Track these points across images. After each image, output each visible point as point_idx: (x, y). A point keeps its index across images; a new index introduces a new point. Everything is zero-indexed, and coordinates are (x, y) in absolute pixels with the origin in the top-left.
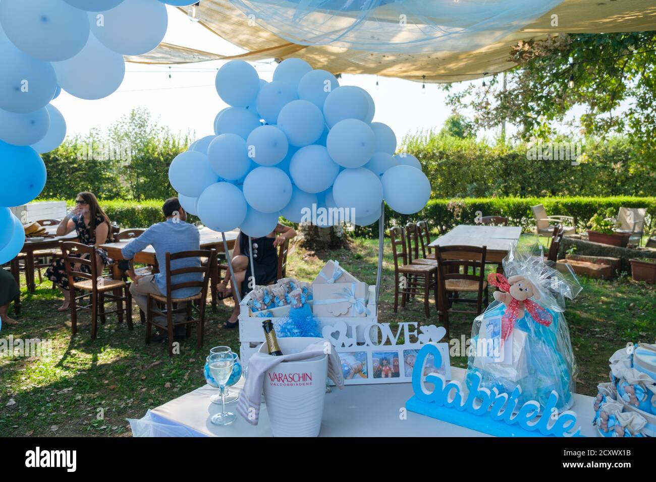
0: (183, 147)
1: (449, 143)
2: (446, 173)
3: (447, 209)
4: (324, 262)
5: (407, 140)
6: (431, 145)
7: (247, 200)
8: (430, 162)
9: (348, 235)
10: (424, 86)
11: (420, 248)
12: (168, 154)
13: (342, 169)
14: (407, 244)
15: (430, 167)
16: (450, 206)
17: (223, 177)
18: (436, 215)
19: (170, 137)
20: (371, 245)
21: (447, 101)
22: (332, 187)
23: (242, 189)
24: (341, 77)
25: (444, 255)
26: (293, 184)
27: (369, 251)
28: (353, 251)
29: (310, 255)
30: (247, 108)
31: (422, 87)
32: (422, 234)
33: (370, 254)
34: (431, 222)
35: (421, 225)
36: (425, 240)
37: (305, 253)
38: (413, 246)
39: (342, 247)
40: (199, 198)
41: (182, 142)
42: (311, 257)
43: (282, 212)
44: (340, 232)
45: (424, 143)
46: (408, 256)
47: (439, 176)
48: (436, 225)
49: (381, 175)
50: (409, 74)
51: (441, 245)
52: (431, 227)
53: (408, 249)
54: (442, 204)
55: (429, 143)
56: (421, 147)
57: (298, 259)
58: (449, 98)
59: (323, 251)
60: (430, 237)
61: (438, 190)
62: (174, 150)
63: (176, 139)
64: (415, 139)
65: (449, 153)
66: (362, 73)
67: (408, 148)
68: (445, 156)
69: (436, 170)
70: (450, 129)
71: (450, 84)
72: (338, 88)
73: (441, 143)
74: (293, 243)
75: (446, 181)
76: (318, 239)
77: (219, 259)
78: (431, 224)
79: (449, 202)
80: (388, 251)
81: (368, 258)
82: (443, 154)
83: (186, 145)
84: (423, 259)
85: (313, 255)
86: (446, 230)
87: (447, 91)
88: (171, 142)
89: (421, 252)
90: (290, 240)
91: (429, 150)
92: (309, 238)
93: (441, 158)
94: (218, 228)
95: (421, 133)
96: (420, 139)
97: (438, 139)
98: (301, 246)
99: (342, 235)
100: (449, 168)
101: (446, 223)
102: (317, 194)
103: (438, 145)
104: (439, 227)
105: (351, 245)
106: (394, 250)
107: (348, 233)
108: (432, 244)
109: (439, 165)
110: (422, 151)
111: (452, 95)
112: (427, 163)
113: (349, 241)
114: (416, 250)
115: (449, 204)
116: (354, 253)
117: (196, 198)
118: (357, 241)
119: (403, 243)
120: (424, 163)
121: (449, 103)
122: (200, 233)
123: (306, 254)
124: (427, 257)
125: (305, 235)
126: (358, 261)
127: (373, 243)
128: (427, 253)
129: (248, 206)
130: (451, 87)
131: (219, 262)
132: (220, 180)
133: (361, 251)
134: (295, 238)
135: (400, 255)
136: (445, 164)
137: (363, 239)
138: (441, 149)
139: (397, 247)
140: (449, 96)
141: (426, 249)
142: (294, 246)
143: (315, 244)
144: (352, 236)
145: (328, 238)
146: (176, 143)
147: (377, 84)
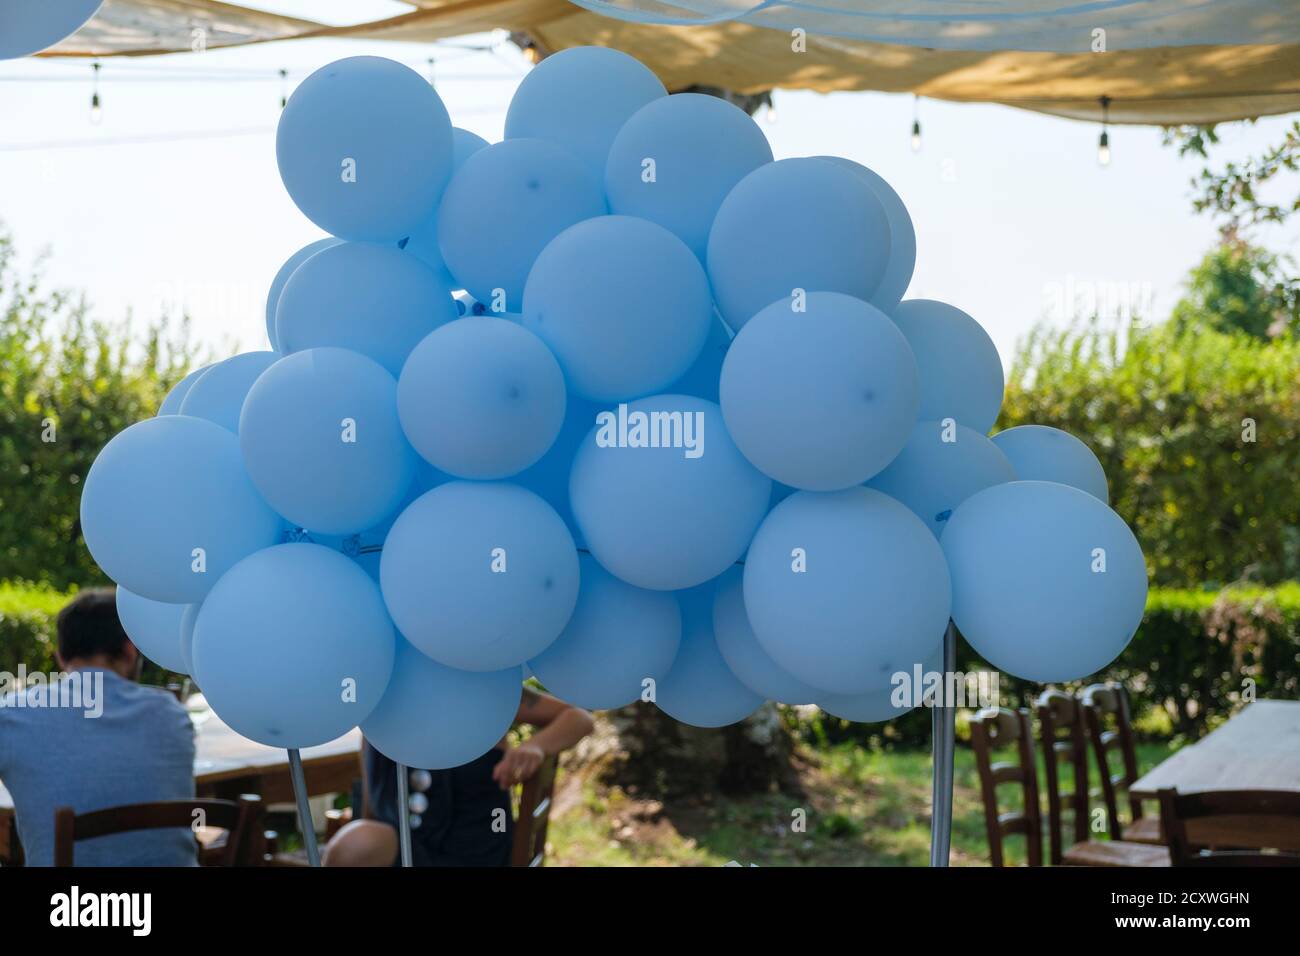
0: (138, 374)
1: (1209, 360)
2: (1196, 482)
3: (1203, 629)
4: (699, 846)
5: (1037, 351)
6: (1135, 368)
7: (396, 617)
8: (1131, 435)
9: (796, 735)
10: (1104, 140)
11: (1095, 791)
12: (81, 403)
13: (779, 493)
14: (1042, 777)
15: (1131, 458)
16: (1217, 620)
17: (298, 523)
18: (1158, 656)
19: (90, 335)
20: (898, 781)
21: (1200, 194)
22: (741, 563)
23: (374, 575)
24: (770, 103)
25: (1194, 830)
26: (583, 551)
27: (882, 802)
28: (817, 801)
29: (641, 818)
30: (403, 243)
31: (1096, 140)
32: (1106, 737)
33: (888, 818)
34: (1139, 684)
35: (1098, 698)
36: (1114, 758)
37: (623, 808)
38: (1066, 788)
39: (774, 786)
40: (199, 604)
41: (137, 354)
42: (647, 828)
43: (533, 665)
44: (763, 722)
45: (1106, 361)
46: (1046, 828)
47: (1167, 494)
48: (1158, 697)
49: (943, 516)
50: (1044, 89)
51: (1184, 788)
52: (1137, 705)
53: (1044, 797)
54: (1183, 612)
55: (1126, 362)
56: (1095, 377)
57: (592, 835)
58: (1207, 183)
59: (693, 800)
60: (1139, 746)
61: (1168, 551)
62: (103, 384)
63: (113, 343)
64: (1069, 346)
65: (1207, 399)
66: (859, 88)
67: (1040, 379)
68: (1191, 412)
69: (1157, 471)
70: (1212, 305)
71: (1209, 127)
72: (770, 165)
73: (1176, 362)
74: (575, 765)
75: (1195, 515)
76: (674, 752)
77: (270, 834)
78: (1141, 694)
79: (1213, 601)
80: (967, 805)
81: (880, 834)
82: (1185, 405)
83: (151, 366)
84: (1107, 843)
85: (655, 819)
86: (1202, 714)
87: (1198, 157)
88: (93, 355)
89: (1099, 813)
90: (564, 756)
91: (1129, 390)
92: (638, 745)
93: (1176, 420)
94: (275, 732)
95: (1094, 319)
96: (1087, 344)
97: (1163, 342)
98: (607, 780)
99: (774, 734)
100: (1209, 460)
101: (1202, 688)
102: (676, 591)
103: (1163, 368)
104: (1171, 706)
105: (812, 779)
106: (989, 800)
107: (796, 727)
108: (1148, 782)
109: (1169, 450)
110: (1099, 392)
111: (1219, 170)
112: (1116, 440)
113: (801, 759)
114: (1081, 803)
115: (1210, 613)
116: (822, 812)
117: (187, 607)
118: (834, 764)
119: (1024, 776)
120: (1107, 442)
121: (1208, 202)
122: (198, 727)
123: (625, 815)
124: (1126, 834)
125: (624, 734)
126: (838, 843)
127: (901, 771)
128: (1124, 816)
129: (401, 645)
130: (1214, 139)
131: (272, 846)
132: (287, 534)
133: (850, 802)
134: (582, 748)
135: (1015, 827)
136: (1193, 444)
137: (860, 754)
138: (1177, 386)
139: (1000, 790)
140: (1206, 174)
141: (1121, 799)
142: (576, 781)
143: (661, 774)
144: (812, 739)
145: (716, 750)
146: (113, 359)
147: (917, 129)
